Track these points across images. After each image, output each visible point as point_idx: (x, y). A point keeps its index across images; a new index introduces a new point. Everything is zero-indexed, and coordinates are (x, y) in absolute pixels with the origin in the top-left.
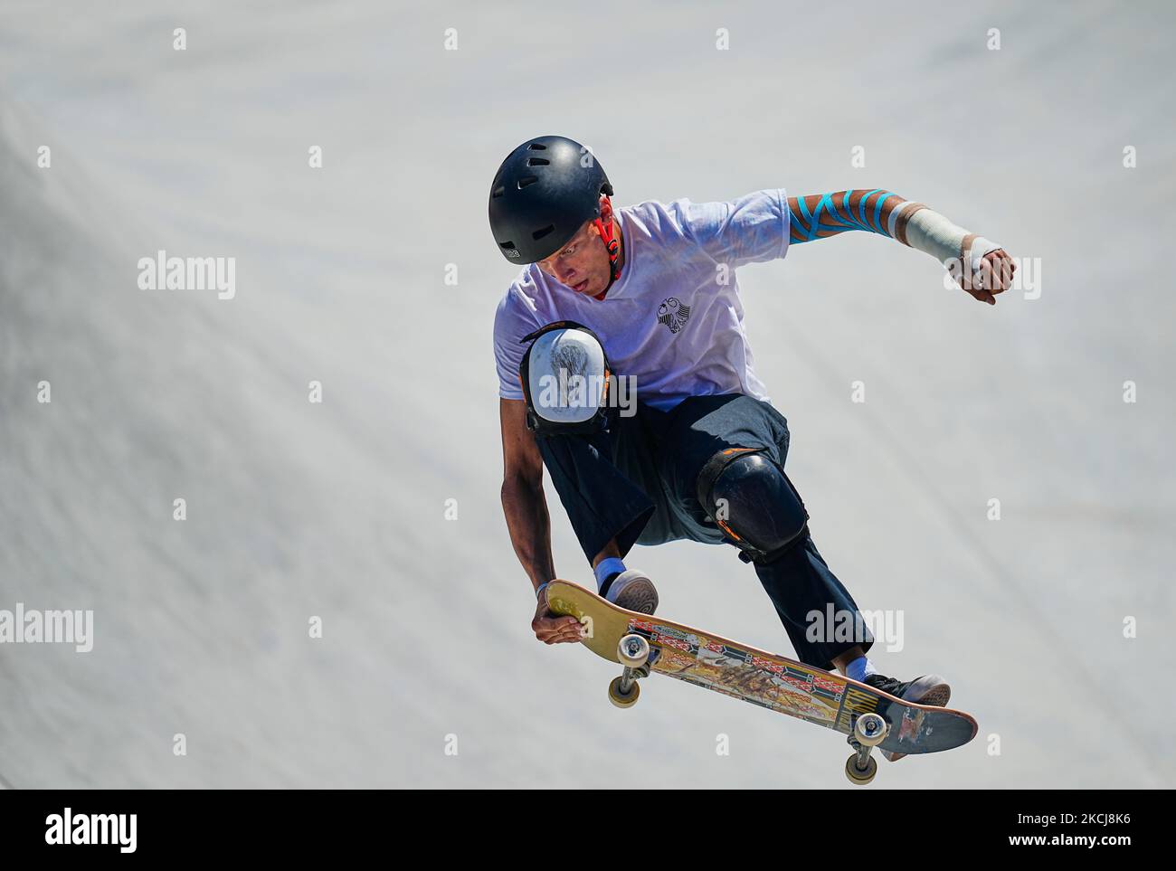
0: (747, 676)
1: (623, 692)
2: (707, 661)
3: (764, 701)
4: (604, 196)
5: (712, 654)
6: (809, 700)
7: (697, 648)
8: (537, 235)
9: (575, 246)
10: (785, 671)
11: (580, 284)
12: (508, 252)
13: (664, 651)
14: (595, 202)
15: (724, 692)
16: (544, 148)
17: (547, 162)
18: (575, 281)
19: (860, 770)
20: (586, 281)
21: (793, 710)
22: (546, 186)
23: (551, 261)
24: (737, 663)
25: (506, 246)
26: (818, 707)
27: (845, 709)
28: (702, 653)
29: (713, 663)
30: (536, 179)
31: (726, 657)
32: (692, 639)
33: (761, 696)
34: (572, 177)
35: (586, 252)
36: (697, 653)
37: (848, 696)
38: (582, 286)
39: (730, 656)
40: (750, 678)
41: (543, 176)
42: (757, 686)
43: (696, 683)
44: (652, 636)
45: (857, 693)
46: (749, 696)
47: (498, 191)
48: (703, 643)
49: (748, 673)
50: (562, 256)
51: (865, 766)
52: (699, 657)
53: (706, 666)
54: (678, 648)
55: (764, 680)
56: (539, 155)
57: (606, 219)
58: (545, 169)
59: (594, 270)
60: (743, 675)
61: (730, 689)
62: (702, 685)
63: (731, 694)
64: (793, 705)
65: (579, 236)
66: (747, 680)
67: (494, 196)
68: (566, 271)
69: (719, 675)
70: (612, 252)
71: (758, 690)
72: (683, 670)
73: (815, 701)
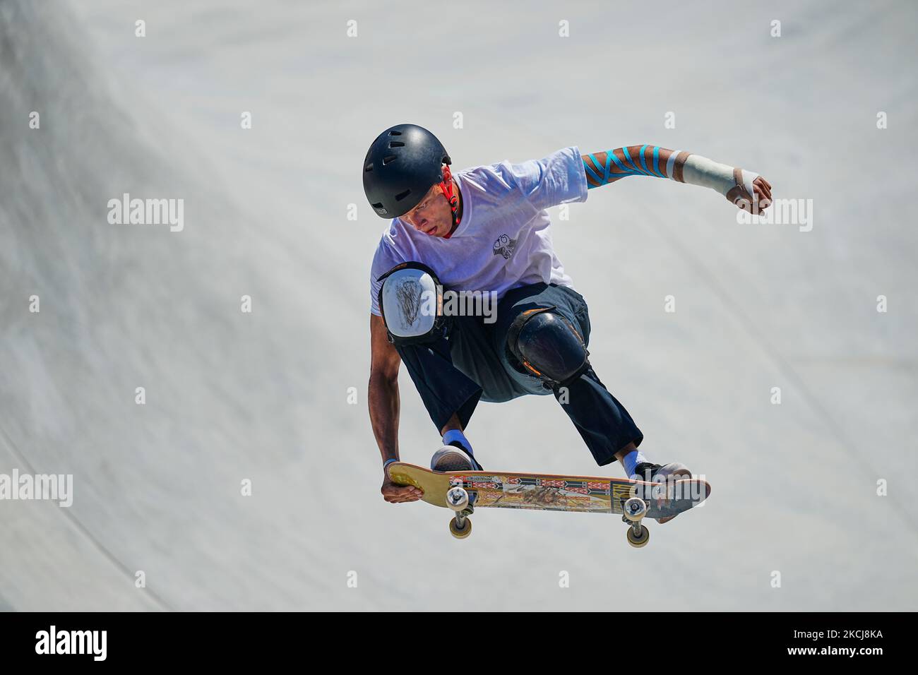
0: (541, 494)
1: (460, 528)
2: (510, 492)
3: (558, 507)
4: (445, 165)
5: (512, 486)
6: (588, 499)
7: (501, 484)
8: (399, 198)
9: (426, 203)
10: (565, 484)
11: (431, 230)
12: (379, 210)
13: (480, 493)
14: (438, 171)
15: (530, 508)
16: (400, 134)
17: (402, 145)
18: (427, 228)
19: (639, 537)
20: (435, 228)
21: (580, 508)
22: (403, 161)
23: (409, 216)
24: (532, 487)
25: (377, 206)
26: (596, 502)
27: (616, 499)
28: (506, 487)
29: (515, 491)
30: (396, 157)
31: (523, 486)
32: (496, 479)
33: (556, 505)
34: (421, 154)
35: (434, 208)
36: (502, 488)
37: (614, 490)
38: (433, 231)
39: (526, 484)
40: (544, 495)
41: (400, 155)
42: (551, 499)
43: (509, 507)
44: (469, 485)
45: (619, 486)
46: (548, 507)
47: (368, 167)
48: (504, 480)
49: (541, 492)
50: (417, 210)
51: (640, 534)
52: (504, 490)
53: (511, 495)
54: (488, 488)
55: (554, 493)
56: (398, 139)
57: (447, 182)
58: (402, 150)
59: (440, 220)
60: (539, 494)
61: (534, 505)
62: (514, 507)
63: (535, 508)
64: (579, 505)
65: (428, 196)
66: (542, 497)
67: (366, 170)
68: (420, 221)
69: (522, 498)
70: (452, 205)
71: (552, 501)
72: (497, 501)
73: (593, 498)
